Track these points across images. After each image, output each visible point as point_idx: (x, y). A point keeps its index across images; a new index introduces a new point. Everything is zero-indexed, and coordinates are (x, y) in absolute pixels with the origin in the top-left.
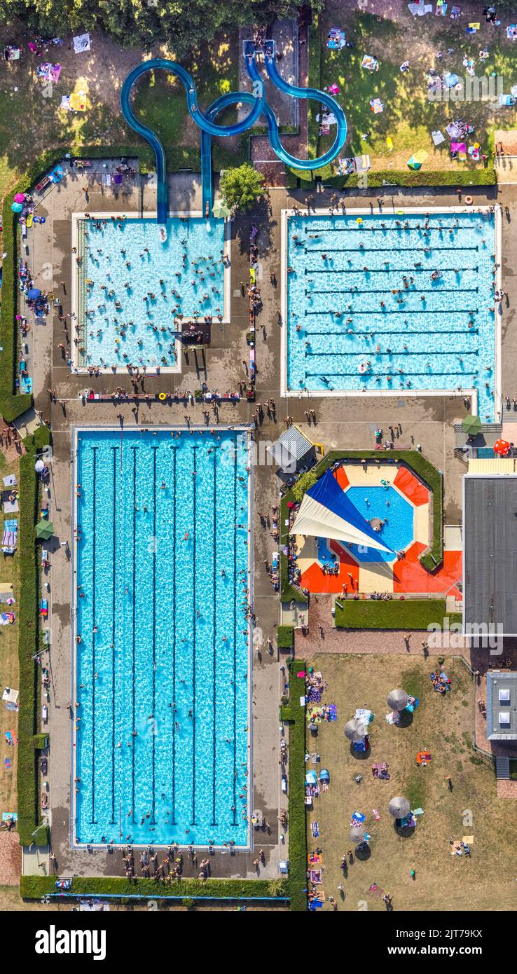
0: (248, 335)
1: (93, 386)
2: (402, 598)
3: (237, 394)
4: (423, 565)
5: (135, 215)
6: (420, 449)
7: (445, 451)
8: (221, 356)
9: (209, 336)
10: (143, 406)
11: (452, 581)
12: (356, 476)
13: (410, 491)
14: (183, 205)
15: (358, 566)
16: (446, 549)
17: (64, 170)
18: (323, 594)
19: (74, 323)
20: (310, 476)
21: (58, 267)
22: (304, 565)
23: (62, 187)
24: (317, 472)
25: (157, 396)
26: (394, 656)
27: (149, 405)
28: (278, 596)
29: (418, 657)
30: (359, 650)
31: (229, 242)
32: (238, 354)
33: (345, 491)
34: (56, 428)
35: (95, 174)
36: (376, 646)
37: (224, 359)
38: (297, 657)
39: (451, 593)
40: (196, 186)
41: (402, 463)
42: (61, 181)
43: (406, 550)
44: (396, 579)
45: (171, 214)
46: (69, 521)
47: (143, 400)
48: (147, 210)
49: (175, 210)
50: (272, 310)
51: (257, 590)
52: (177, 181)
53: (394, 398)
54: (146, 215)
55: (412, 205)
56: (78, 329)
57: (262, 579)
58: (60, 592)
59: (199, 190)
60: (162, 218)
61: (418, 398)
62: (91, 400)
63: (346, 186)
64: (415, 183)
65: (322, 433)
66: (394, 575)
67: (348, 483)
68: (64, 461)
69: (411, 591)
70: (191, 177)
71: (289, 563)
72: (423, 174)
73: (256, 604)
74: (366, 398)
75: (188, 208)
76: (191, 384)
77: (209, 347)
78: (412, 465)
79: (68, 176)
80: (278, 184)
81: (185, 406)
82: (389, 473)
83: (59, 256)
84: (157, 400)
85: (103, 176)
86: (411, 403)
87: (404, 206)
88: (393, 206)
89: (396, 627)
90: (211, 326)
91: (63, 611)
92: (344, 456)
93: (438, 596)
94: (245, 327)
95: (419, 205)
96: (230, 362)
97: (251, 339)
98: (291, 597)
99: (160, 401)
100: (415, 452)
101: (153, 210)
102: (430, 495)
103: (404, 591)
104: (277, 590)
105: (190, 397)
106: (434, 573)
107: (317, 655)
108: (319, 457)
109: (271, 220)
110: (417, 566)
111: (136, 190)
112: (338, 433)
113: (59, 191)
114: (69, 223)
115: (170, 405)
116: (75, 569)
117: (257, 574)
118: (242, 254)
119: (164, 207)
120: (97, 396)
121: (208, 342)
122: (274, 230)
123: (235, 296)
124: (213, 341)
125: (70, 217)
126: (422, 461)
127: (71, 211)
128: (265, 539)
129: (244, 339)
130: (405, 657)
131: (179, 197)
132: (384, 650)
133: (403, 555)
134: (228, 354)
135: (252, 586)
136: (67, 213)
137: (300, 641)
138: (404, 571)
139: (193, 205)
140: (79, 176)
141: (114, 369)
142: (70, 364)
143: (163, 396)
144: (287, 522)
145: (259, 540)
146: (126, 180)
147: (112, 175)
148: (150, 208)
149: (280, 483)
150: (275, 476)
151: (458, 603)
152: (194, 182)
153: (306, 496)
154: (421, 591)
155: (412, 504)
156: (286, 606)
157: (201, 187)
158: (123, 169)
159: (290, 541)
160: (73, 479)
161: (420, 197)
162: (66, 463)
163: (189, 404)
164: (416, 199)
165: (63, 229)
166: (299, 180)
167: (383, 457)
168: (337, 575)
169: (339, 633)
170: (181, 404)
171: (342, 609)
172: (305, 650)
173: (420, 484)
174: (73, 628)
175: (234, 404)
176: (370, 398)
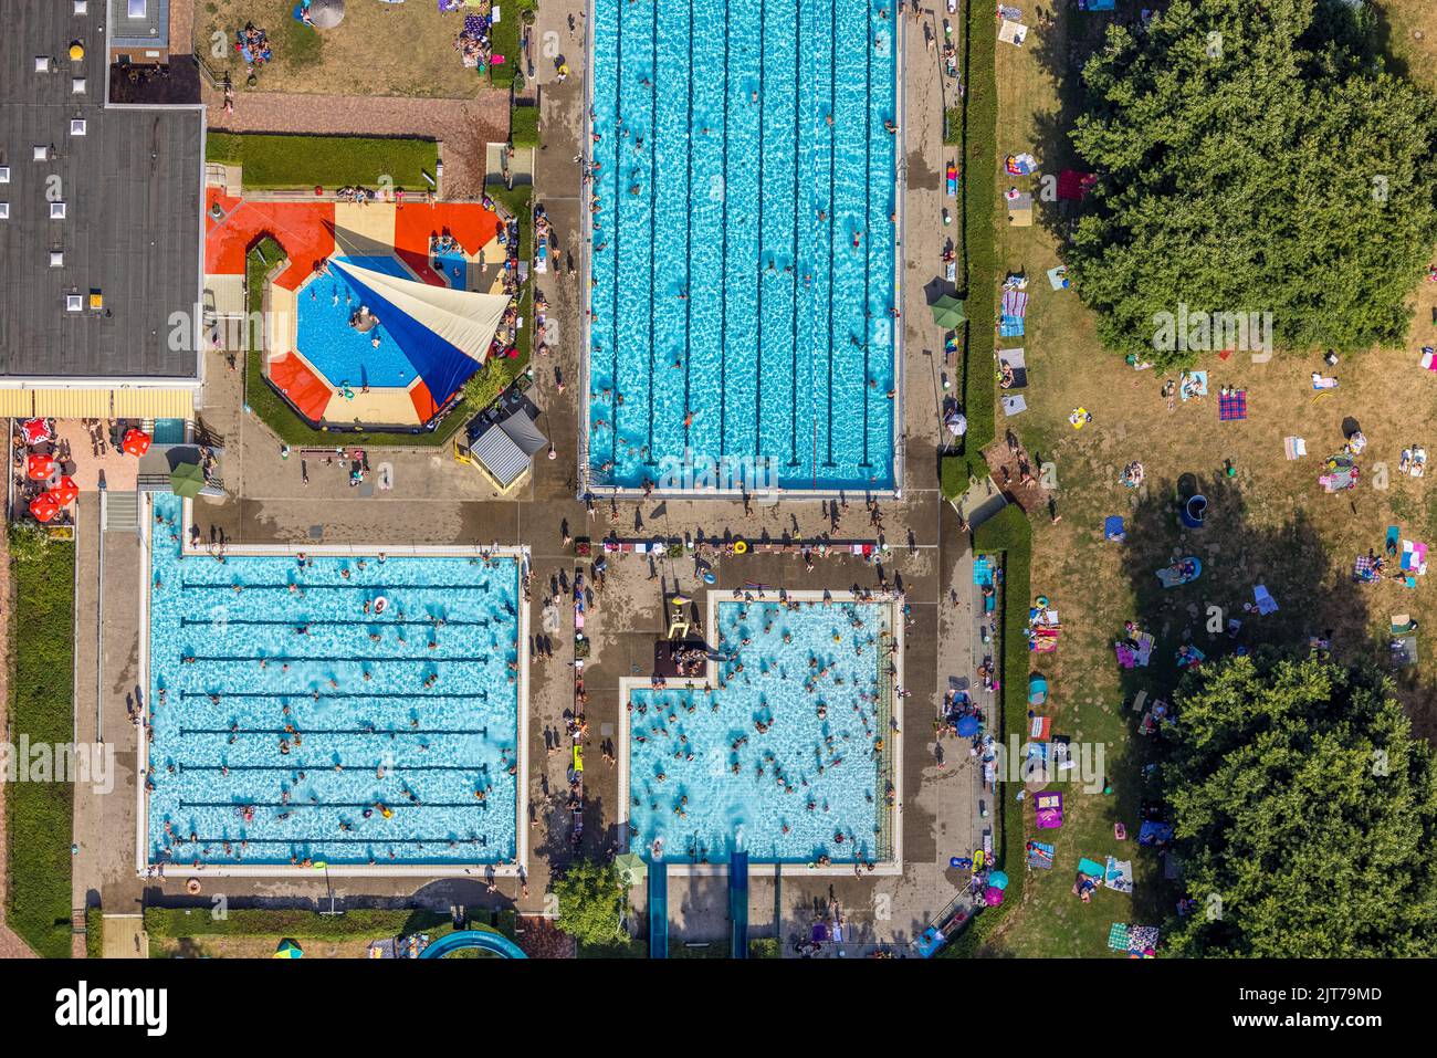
0: (586, 653)
1: (865, 568)
2: (319, 191)
3: (607, 551)
4: (281, 247)
5: (786, 871)
6: (284, 449)
7: (241, 447)
8: (636, 620)
9: (657, 655)
10: (775, 534)
11: (233, 222)
12: (395, 404)
13: (302, 379)
14: (702, 888)
15: (396, 249)
16: (241, 277)
17: (916, 949)
18: (458, 202)
19: (899, 680)
20: (476, 397)
21: (928, 780)
22: (495, 251)
23: (921, 920)
24: (466, 410)
25: (750, 550)
26: (334, 91)
27: (765, 534)
28: (538, 197)
29: (292, 89)
30: (399, 102)
31: (622, 820)
32: (608, 624)
33: (419, 379)
34: (933, 496)
35: (862, 942)
36: (366, 109)
37: (632, 614)
38: (506, 93)
39: (234, 201)
40: (680, 921)
41: (315, 426)
42: (922, 931)
43: (313, 276)
44: (330, 227)
45: (724, 871)
46: (909, 333)
47: (776, 542)
48: (768, 878)
49: (716, 878)
50: (545, 700)
51: (575, 209)
52: (714, 928)
53: (329, 542)
54: (770, 870)
55: (294, 881)
56: (892, 670)
57: (567, 228)
58: (926, 209)
59: (674, 914)
60: (739, 862)
61: (286, 541)
62: (868, 544)
63: (410, 912)
64: (287, 914)
65: (457, 482)
66: (333, 234)
67: (413, 394)
68: (918, 438)
69: (304, 205)
70: (689, 936)
71: (518, 251)
72: (274, 931)
73: (578, 185)
74: (380, 542)
75: (694, 881)
76: (683, 571)
77: (658, 635)
78: (298, 421)
79: (910, 939)
80: (531, 920)
81: (700, 533)
82: (341, 409)
83: (927, 799)
84: (750, 544)
85: (846, 939)
86: (298, 533)
87: (308, 878)
88: (327, 879)
89: (329, 140)
90: (653, 670)
91: (919, 176)
92: (416, 438)
93: (257, 196)
94: (593, 668)
95: (282, 879)
96: (621, 609)
97: (582, 648)
98: (514, 194)
99: (746, 541)
100: (292, 443)
101: (757, 879)
102: (268, 372)
103: (316, 205)
104: (540, 208)
105: (691, 545)
106: (265, 234)
107: (471, 94)
108: (461, 436)
109: (546, 858)
110: (292, 250)
111: (787, 914)
112: (430, 481)
113: (926, 914)
114: (909, 858)
115: (727, 533)
116: (898, 248)
117: (575, 237)
118: (599, 798)
119: (738, 882)
120: (858, 550)
121: (660, 644)
122: (541, 841)
123: (611, 725)
124: (650, 647)
125: (905, 868)
126: (280, 428)
127: (905, 878)
128: (560, 298)
129: (595, 649)
130: (315, 90)
131: (710, 902)
132: (353, 102)
133: (316, 266)
134: (624, 622)
135: (585, 217)
136: (911, 875)
137: (500, 119)
138: (316, 239)
139: (685, 887)
140: (889, 940)
141: (827, 597)
142: (907, 608)
143: (739, 548)
144: (520, 325)
145: (572, 296)
146: (805, 931)
147: (831, 940)
148: (763, 883)
149: (532, 394)
150: (541, 408)
151: (217, 183)
152: (682, 926)
153: (481, 360)
154: (286, 205)
155: (300, 356)
156: (524, 180)
157: (669, 917)
158: (809, 948)
159: (516, 287)
160: (901, 405)
161: (279, 894)
162: (913, 433)
163: (694, 535)
164: (287, 891)
165: (919, 844)
166: (494, 925)
167: (348, 435)
168: (435, 235)
169: (433, 133)
170: (707, 535)
171: (424, 171)
172: (494, 105)
173: (285, 391)
174: (904, 148)
175: (613, 534)
176: (371, 542)
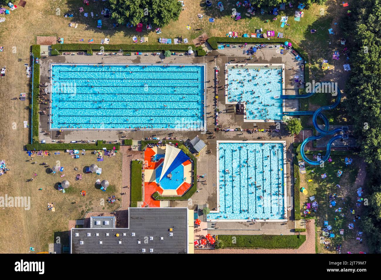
0: (239, 129)
1: (220, 71)
2: (142, 185)
3: (218, 125)
4: (155, 193)
5: (284, 87)
6: (197, 192)
7: (196, 201)
8: (232, 119)
9: (239, 114)
10: (213, 90)
11: (149, 203)
12: (187, 168)
13: (182, 188)
14: (287, 105)
15: (154, 169)
16: (160, 201)
17: (300, 61)
18: (144, 156)
19: (244, 64)
20: (187, 151)
21: (264, 58)
22: (155, 149)
23: (294, 60)
24: (189, 154)
25: (217, 95)
26: (121, 182)
27: (214, 92)
28: (143, 140)
29: (121, 191)
30: (123, 169)
31: (274, 121)
32: (233, 125)
33: (182, 164)
34: (205, 58)
35: (299, 72)
36: (125, 176)
37: (231, 120)
38: (121, 147)
39: (144, 203)
40: (294, 109)
41: (192, 185)
42: (296, 60)
43: (160, 186)
44: (150, 183)
45: (284, 100)
46: (171, 63)
47: (215, 90)
48: (285, 91)
49: (285, 102)
50: (249, 137)
51: (146, 132)
52: (296, 102)
53: (216, 182)
54: (284, 91)
55: (287, 189)
56: (242, 66)
57: (150, 134)
58: (145, 59)
59: (293, 110)
60: (282, 97)
61: (216, 191)
62: (215, 71)
63: (294, 165)
64: (295, 190)
65: (203, 156)
66: (151, 182)
67: (185, 165)
68: (193, 61)
69: (145, 188)
70: (298, 108)
71: (155, 144)
72: (299, 193)
73: (140, 131)
74: (216, 172)
75: (286, 106)
76: (221, 108)
77: (235, 114)
78: (191, 189)
79: (298, 62)
80: (295, 140)
81: (213, 105)
82: (189, 181)
83: (269, 59)
84: (216, 95)
85: (298, 75)
86: (215, 189)
87: (287, 186)
88: (287, 182)
89: (132, 183)
90: (242, 115)
91: (138, 61)
92: (195, 164)
93: (143, 199)
94: (242, 128)
95: (287, 191)
96: (230, 122)
97: (238, 130)
98: (143, 144)
99: (215, 96)
100: (196, 190)
101: (286, 93)
102: (181, 196)
103: (145, 186)
104: (146, 139)
105: (217, 107)
106: (152, 197)
107: (121, 154)
108: (194, 155)
109: (282, 137)
110: (154, 191)
111: (293, 87)
112: (203, 161)
113: (293, 59)
114: (281, 62)
115: (214, 100)
116: (153, 65)
117: (151, 132)
118: (269, 126)
119: (287, 97)
120: (217, 73)
121: (237, 114)
122: (278, 138)
123: (254, 124)
124: (237, 116)
125: (283, 63)
126: (193, 193)
127: (285, 63)
128: (164, 135)
129: (238, 127)
130: (121, 186)
131: (290, 103)
132: (123, 178)
133: (158, 186)
134: (232, 121)
135: (147, 130)
136: (284, 62)
137: (126, 148)
138: (152, 186)
139: (287, 108)
140: (298, 66)
141: (227, 79)
142: (229, 63)
143: (217, 97)
144: (171, 143)
145: (164, 132)
146: (296, 84)
147: (298, 78)
148: (286, 92)
149: (185, 140)
150: (188, 139)
151: (141, 206)
152: (296, 109)
153: (180, 150)
154: (145, 192)
155: (177, 189)
156: (140, 142)
157: (294, 111)
158: (301, 82)
159: (164, 144)
160: (186, 64)
161: (290, 192)
162: (192, 62)
163: (214, 107)
164: (290, 190)
165: (278, 60)
166: (297, 147)
167: (195, 178)
168: (151, 161)
169: (130, 162)
170: (214, 104)
171: (138, 163)
172: (124, 149)
173: (185, 192)
174: (131, 64)
175: (214, 123)
176: (216, 174)
